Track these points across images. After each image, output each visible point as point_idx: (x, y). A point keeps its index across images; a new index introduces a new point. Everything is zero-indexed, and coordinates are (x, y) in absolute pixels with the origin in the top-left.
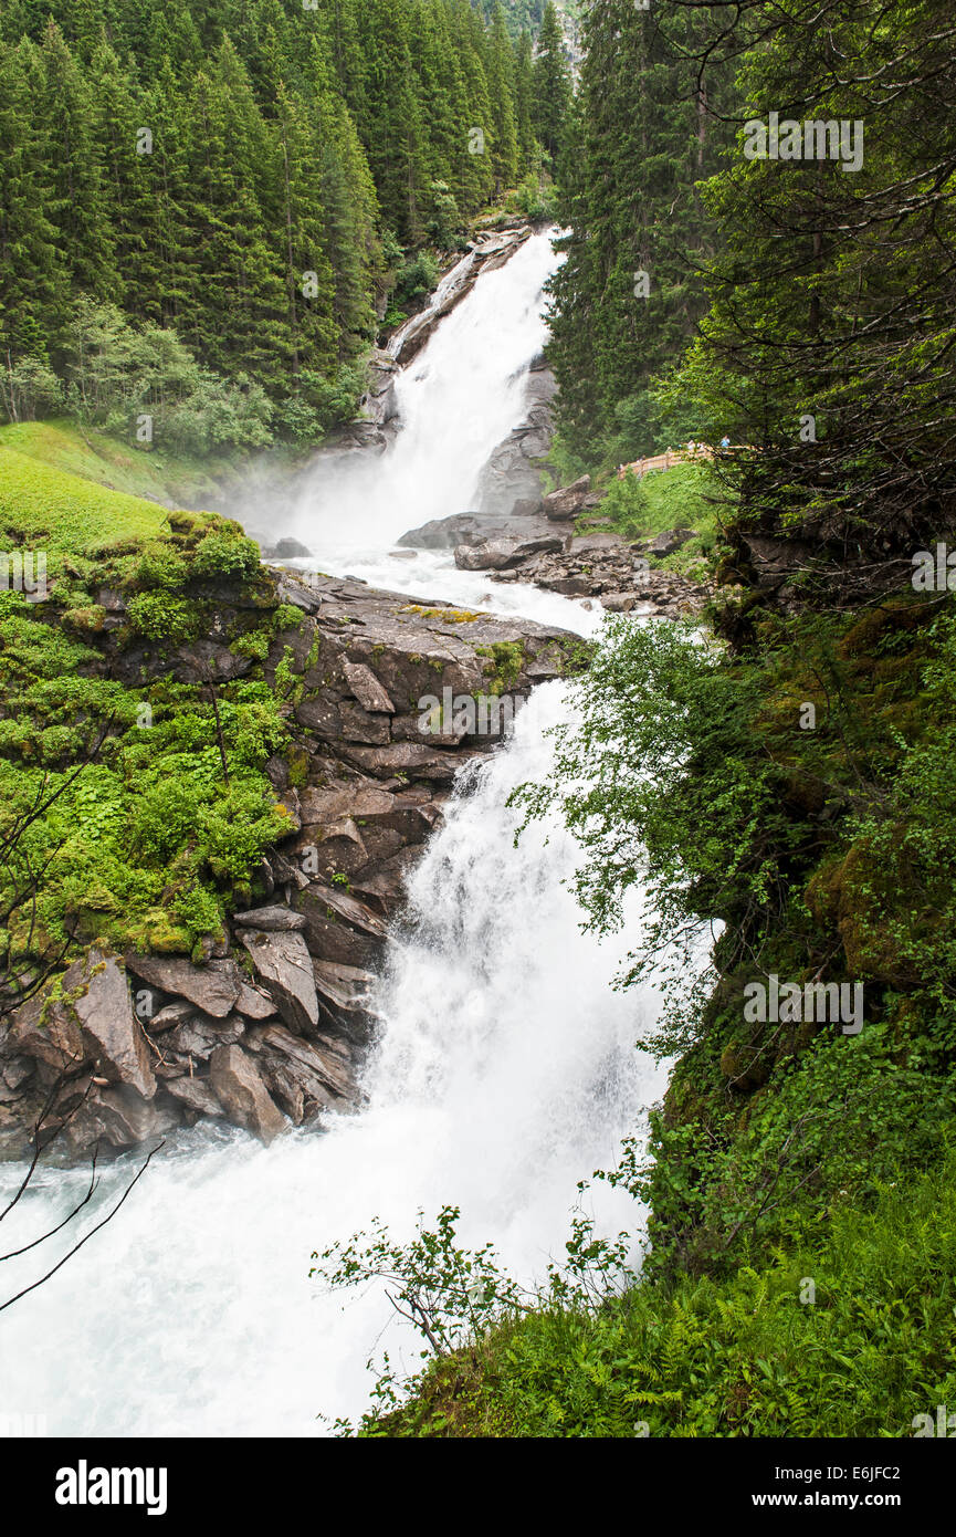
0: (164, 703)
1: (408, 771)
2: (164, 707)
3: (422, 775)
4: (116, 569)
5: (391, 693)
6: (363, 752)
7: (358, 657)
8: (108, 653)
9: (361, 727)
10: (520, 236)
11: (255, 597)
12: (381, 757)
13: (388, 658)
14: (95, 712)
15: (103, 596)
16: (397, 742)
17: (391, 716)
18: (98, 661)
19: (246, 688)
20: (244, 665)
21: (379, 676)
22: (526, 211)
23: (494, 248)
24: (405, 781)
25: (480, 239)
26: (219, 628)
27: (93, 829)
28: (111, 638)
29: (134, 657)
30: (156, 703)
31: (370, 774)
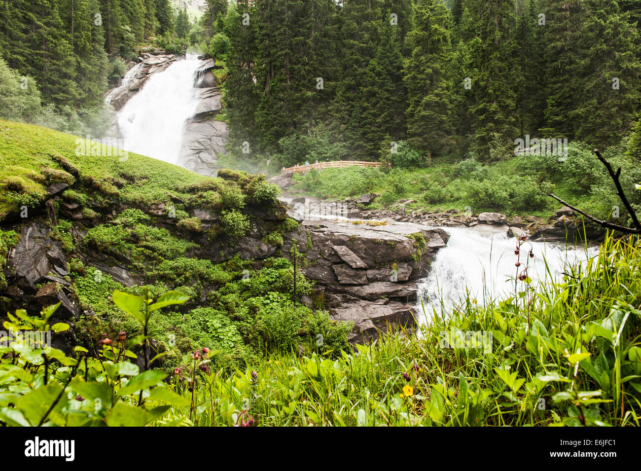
0: (235, 271)
1: (387, 294)
2: (236, 273)
3: (395, 296)
4: (205, 197)
5: (362, 258)
6: (356, 288)
7: (341, 243)
8: (202, 244)
9: (350, 276)
10: (170, 59)
11: (277, 214)
12: (368, 290)
13: (359, 242)
14: (202, 277)
15: (196, 212)
16: (372, 282)
17: (365, 269)
18: (195, 248)
19: (279, 261)
20: (273, 249)
21: (355, 251)
22: (164, 48)
23: (156, 62)
24: (387, 299)
25: (146, 57)
26: (256, 230)
27: (230, 343)
28: (204, 236)
29: (217, 245)
30: (230, 271)
31: (364, 298)
